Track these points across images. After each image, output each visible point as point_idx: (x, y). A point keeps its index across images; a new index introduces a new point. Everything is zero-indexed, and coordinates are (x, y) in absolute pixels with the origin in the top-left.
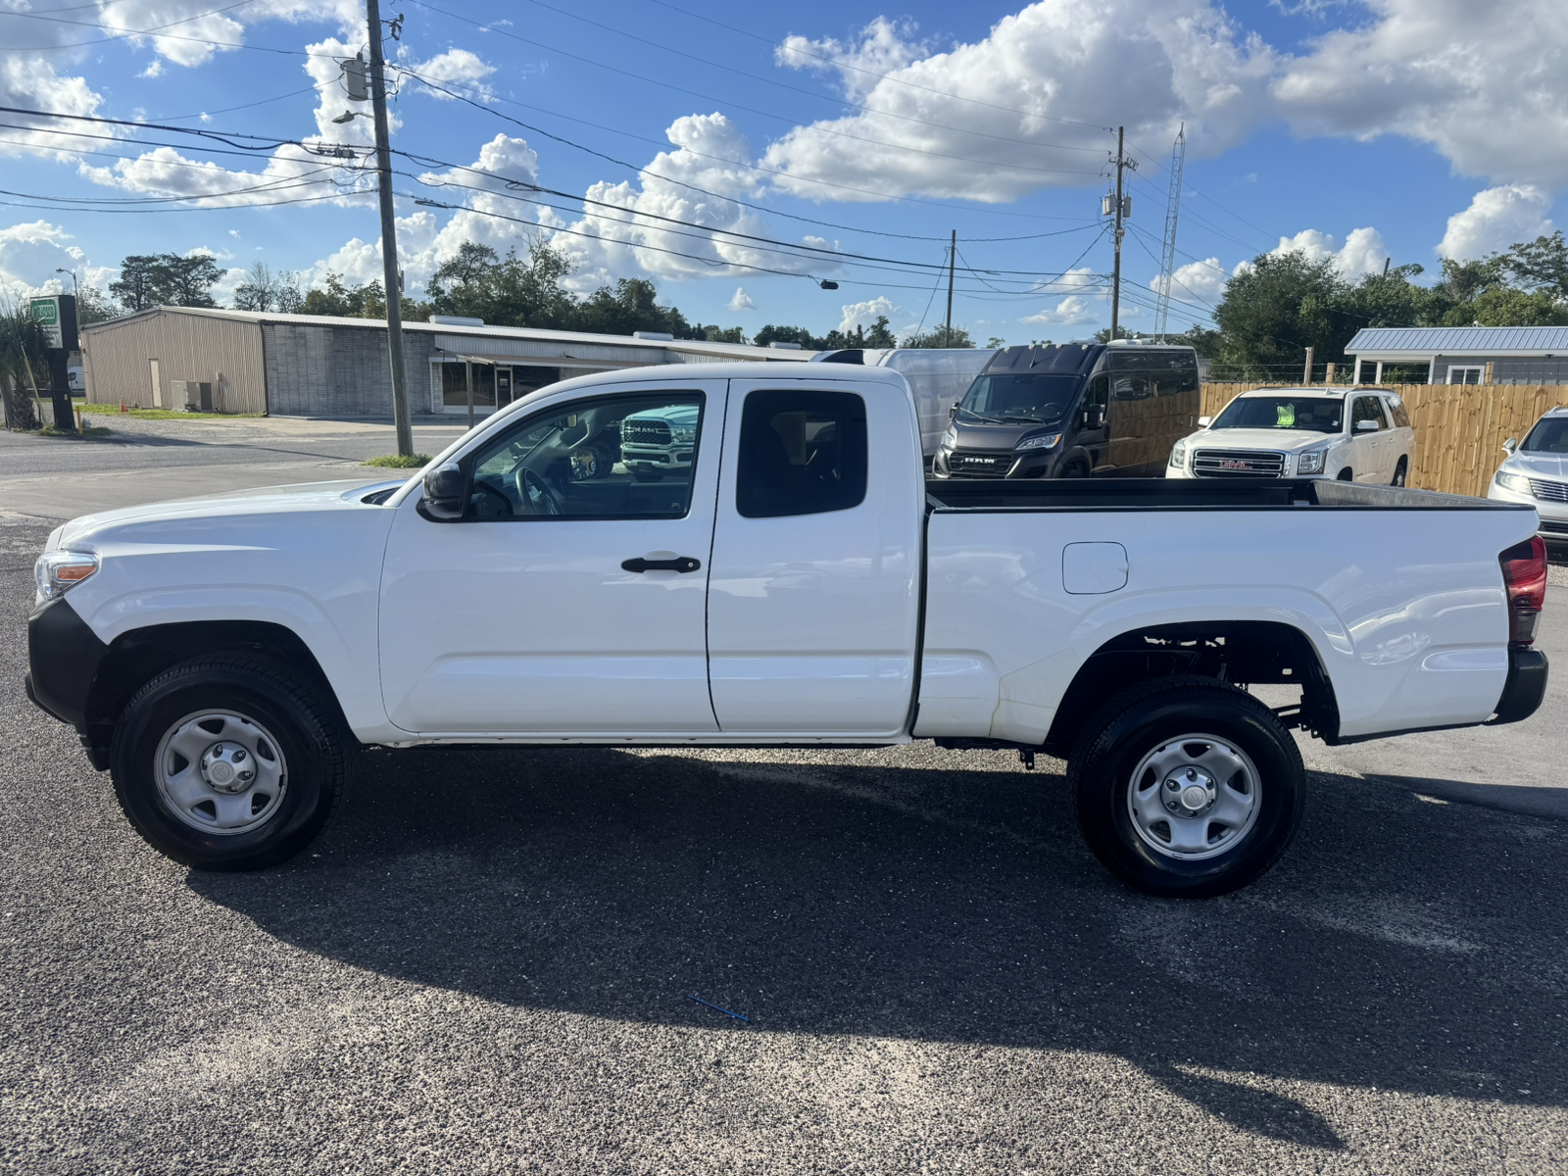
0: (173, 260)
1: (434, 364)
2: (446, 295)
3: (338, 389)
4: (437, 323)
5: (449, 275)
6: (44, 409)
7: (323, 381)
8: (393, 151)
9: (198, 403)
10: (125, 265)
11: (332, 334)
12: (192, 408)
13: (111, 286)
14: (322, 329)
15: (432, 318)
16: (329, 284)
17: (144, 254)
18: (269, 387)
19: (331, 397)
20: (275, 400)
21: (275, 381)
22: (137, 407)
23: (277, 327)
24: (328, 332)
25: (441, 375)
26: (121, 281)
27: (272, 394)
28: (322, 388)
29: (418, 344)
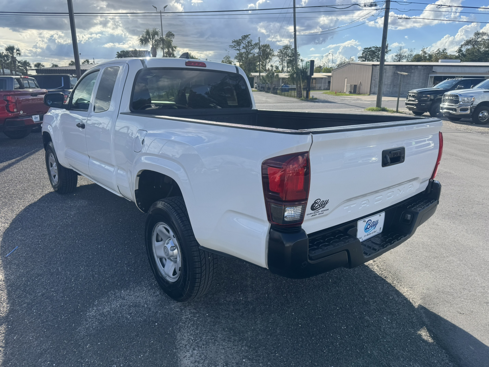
0: (376, 48)
1: (430, 77)
2: (463, 52)
3: (394, 86)
4: (441, 62)
5: (467, 45)
6: (304, 93)
7: (390, 84)
8: (391, 1)
9: (352, 91)
10: (363, 51)
11: (395, 68)
12: (351, 92)
13: (358, 57)
14: (392, 66)
15: (440, 61)
16: (422, 52)
17: (369, 47)
18: (372, 86)
19: (391, 89)
20: (373, 90)
21: (374, 84)
22: (340, 92)
23: (377, 66)
24: (394, 67)
25: (433, 81)
26: (361, 55)
27: (372, 88)
28: (389, 86)
29: (426, 70)
